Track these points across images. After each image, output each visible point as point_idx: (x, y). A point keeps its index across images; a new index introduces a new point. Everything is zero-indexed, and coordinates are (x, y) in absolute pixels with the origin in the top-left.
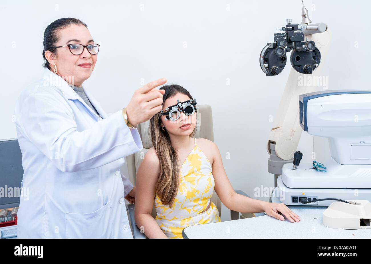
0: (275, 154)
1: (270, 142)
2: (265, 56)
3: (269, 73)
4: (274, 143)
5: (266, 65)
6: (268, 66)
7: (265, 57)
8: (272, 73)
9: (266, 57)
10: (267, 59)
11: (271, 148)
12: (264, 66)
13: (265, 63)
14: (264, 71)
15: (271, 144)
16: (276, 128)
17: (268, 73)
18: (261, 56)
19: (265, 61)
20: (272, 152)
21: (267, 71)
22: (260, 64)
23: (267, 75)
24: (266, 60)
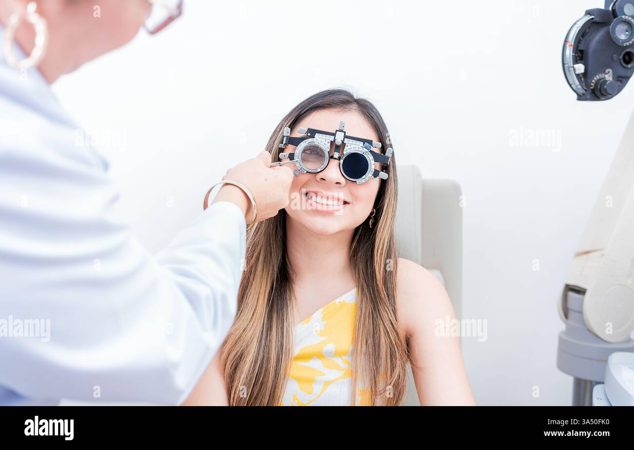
0: (583, 322)
1: (570, 289)
2: (579, 43)
3: (584, 92)
4: (581, 291)
5: (580, 68)
6: (586, 70)
7: (578, 46)
8: (593, 91)
9: (581, 47)
10: (582, 52)
11: (571, 305)
12: (574, 70)
13: (576, 61)
14: (570, 85)
15: (571, 295)
16: (587, 253)
17: (581, 91)
18: (566, 41)
19: (576, 56)
20: (571, 315)
21: (580, 87)
22: (563, 64)
23: (581, 97)
24: (580, 55)
